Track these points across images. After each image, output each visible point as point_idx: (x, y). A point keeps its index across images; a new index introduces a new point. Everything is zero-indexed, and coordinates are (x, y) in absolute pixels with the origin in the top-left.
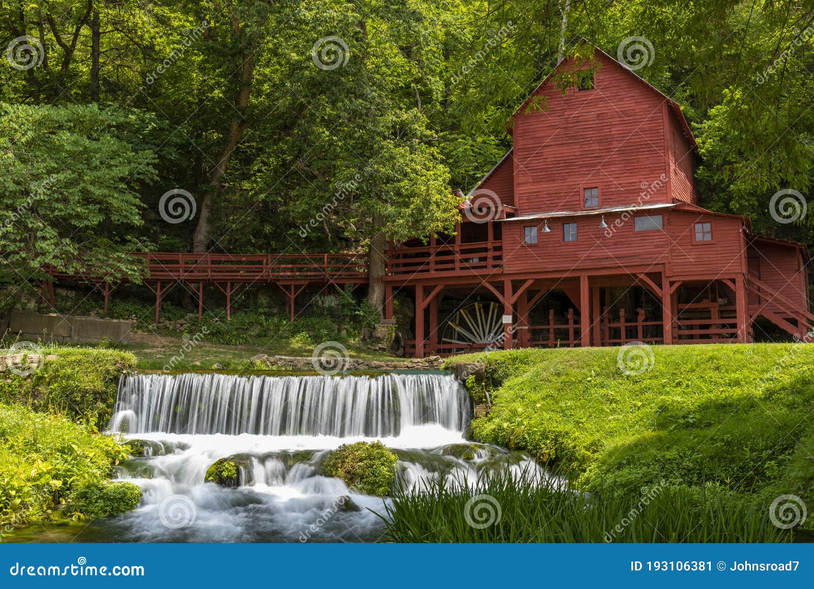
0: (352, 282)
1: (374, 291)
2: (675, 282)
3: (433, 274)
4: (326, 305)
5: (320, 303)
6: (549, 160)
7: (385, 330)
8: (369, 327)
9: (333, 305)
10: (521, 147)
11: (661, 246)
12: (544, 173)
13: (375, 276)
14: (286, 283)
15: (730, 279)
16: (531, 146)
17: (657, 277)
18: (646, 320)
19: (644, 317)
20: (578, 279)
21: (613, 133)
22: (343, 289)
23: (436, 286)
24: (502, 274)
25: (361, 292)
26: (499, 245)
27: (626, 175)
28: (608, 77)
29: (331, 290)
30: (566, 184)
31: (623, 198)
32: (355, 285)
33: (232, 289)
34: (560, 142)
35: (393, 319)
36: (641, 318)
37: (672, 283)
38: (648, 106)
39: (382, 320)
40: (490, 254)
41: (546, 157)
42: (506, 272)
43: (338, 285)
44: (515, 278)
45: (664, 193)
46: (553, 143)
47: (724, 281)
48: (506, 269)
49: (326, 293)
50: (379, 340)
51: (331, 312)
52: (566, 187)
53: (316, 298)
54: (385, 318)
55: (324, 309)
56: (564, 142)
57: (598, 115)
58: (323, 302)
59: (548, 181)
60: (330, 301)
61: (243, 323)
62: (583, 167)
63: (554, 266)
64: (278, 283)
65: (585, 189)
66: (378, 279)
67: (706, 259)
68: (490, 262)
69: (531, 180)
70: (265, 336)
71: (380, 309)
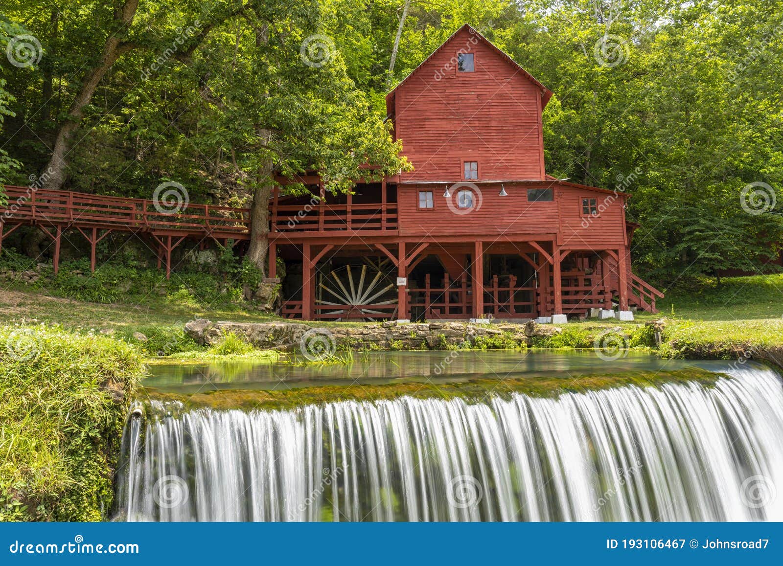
0: (233, 237)
1: (256, 248)
2: (564, 250)
3: (322, 233)
4: (202, 260)
5: (194, 258)
6: (431, 132)
7: (270, 289)
8: (252, 286)
9: (209, 261)
10: (404, 118)
11: (552, 217)
12: (425, 144)
13: (259, 233)
14: (162, 234)
15: (613, 250)
16: (413, 118)
17: (548, 246)
18: (517, 286)
19: (515, 283)
20: (473, 244)
21: (491, 113)
22: (223, 245)
23: (325, 246)
24: (398, 237)
25: (243, 248)
26: (393, 207)
27: (503, 152)
28: (487, 61)
29: (209, 244)
30: (448, 156)
31: (501, 173)
32: (235, 240)
33: (98, 237)
34: (441, 117)
35: (277, 279)
36: (512, 284)
37: (562, 252)
38: (523, 92)
39: (265, 280)
40: (385, 216)
41: (427, 129)
42: (401, 235)
43: (217, 239)
44: (410, 241)
45: (537, 172)
46: (434, 117)
47: (608, 252)
48: (402, 231)
49: (202, 248)
50: (263, 300)
51: (206, 268)
52: (447, 159)
53: (190, 254)
54: (267, 276)
55: (199, 264)
56: (445, 117)
57: (478, 96)
58: (197, 258)
59: (429, 152)
60: (206, 257)
61: (111, 278)
62: (464, 142)
63: (451, 231)
64: (153, 233)
65: (465, 162)
66: (262, 236)
67: (593, 231)
68: (384, 224)
69: (413, 150)
70: (138, 293)
71: (262, 267)
